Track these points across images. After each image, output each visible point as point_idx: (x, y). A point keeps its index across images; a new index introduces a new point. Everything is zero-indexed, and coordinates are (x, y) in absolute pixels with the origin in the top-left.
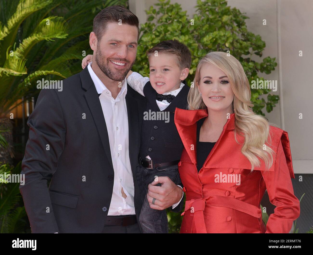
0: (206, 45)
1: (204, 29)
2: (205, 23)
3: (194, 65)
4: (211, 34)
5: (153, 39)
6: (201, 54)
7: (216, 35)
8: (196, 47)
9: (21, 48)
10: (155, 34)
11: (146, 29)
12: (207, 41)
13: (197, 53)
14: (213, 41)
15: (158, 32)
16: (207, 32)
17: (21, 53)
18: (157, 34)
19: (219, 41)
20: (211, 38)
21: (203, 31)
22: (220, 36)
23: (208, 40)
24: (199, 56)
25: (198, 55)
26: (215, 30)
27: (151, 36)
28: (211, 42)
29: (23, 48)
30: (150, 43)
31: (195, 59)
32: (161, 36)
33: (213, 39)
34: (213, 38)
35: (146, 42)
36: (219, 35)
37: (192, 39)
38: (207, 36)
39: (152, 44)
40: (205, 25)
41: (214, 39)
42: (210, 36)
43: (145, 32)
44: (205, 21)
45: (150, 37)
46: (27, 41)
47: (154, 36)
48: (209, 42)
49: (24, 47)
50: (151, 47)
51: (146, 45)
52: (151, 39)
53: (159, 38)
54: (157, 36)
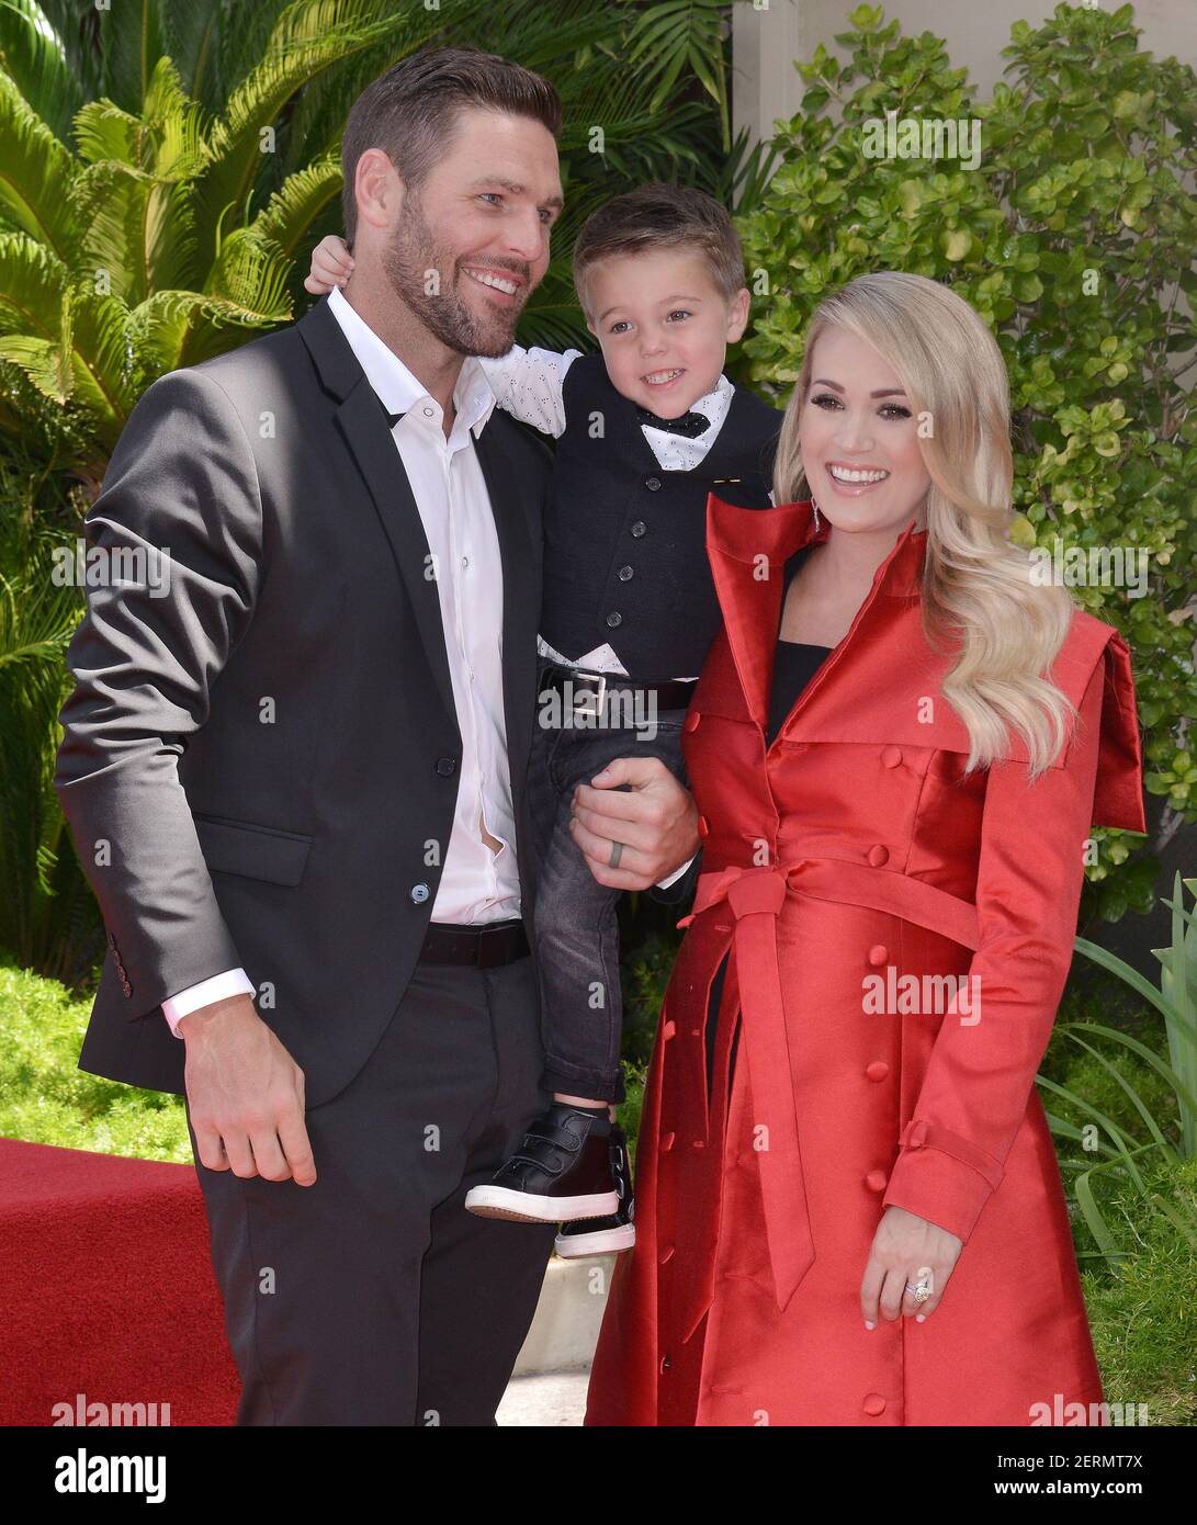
0: (1039, 217)
1: (1033, 148)
2: (1041, 123)
3: (986, 301)
4: (1064, 168)
5: (818, 188)
6: (1016, 253)
7: (1082, 176)
8: (997, 223)
9: (275, 213)
10: (826, 165)
11: (798, 141)
12: (1043, 200)
13: (1000, 250)
14: (1067, 201)
15: (840, 155)
16: (1048, 162)
17: (273, 232)
18: (838, 164)
19: (1095, 203)
20: (1059, 188)
21: (1029, 154)
22: (1100, 179)
23: (1047, 197)
24: (1004, 265)
25: (1004, 259)
26: (1083, 154)
27: (810, 174)
28: (1059, 206)
29: (284, 209)
30: (806, 203)
31: (987, 275)
32: (854, 173)
33: (1071, 195)
34: (1069, 188)
35: (789, 199)
36: (1094, 175)
37: (980, 190)
38: (1046, 180)
39: (815, 209)
40: (1037, 131)
41: (1075, 193)
42: (1056, 180)
43: (792, 155)
44: (1038, 115)
45: (805, 177)
46: (300, 184)
47: (822, 175)
48: (1051, 206)
49: (286, 206)
50: (807, 218)
51: (788, 211)
52: (809, 188)
53: (844, 182)
54: (836, 174)
